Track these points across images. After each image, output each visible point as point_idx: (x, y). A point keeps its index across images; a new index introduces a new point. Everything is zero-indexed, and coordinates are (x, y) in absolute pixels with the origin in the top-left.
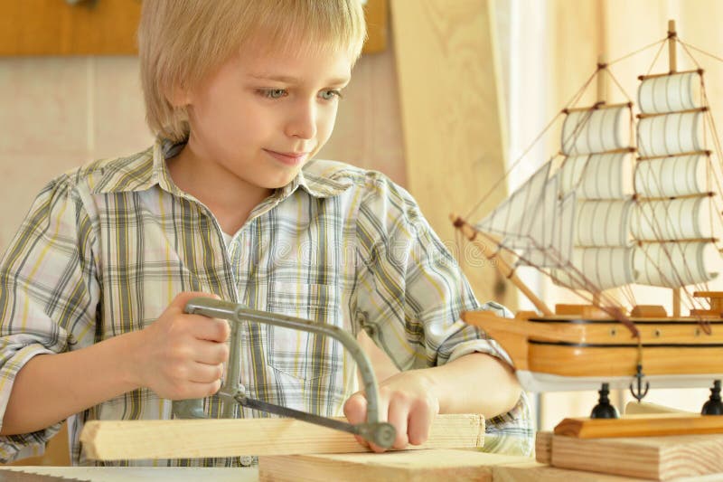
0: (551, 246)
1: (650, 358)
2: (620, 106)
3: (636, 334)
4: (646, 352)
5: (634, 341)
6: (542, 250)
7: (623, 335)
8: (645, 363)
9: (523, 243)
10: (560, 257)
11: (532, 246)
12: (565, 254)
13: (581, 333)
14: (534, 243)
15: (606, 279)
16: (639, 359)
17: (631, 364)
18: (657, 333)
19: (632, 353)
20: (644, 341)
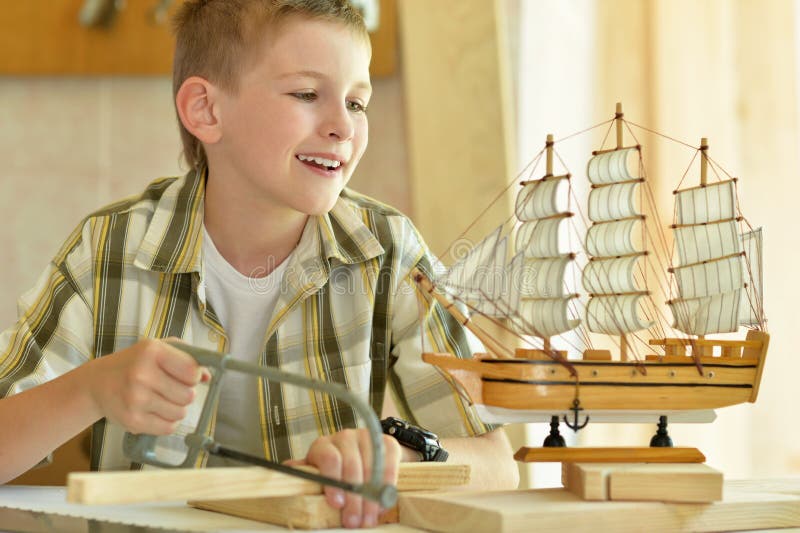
0: (500, 298)
1: (587, 395)
2: (560, 178)
3: (574, 374)
4: (583, 390)
5: (573, 379)
6: (491, 301)
7: (563, 374)
8: (582, 398)
9: (473, 296)
10: (509, 308)
11: (483, 298)
12: (513, 307)
13: (539, 372)
14: (484, 295)
15: (550, 327)
16: (577, 394)
17: (570, 400)
18: (595, 373)
19: (571, 390)
20: (581, 379)
